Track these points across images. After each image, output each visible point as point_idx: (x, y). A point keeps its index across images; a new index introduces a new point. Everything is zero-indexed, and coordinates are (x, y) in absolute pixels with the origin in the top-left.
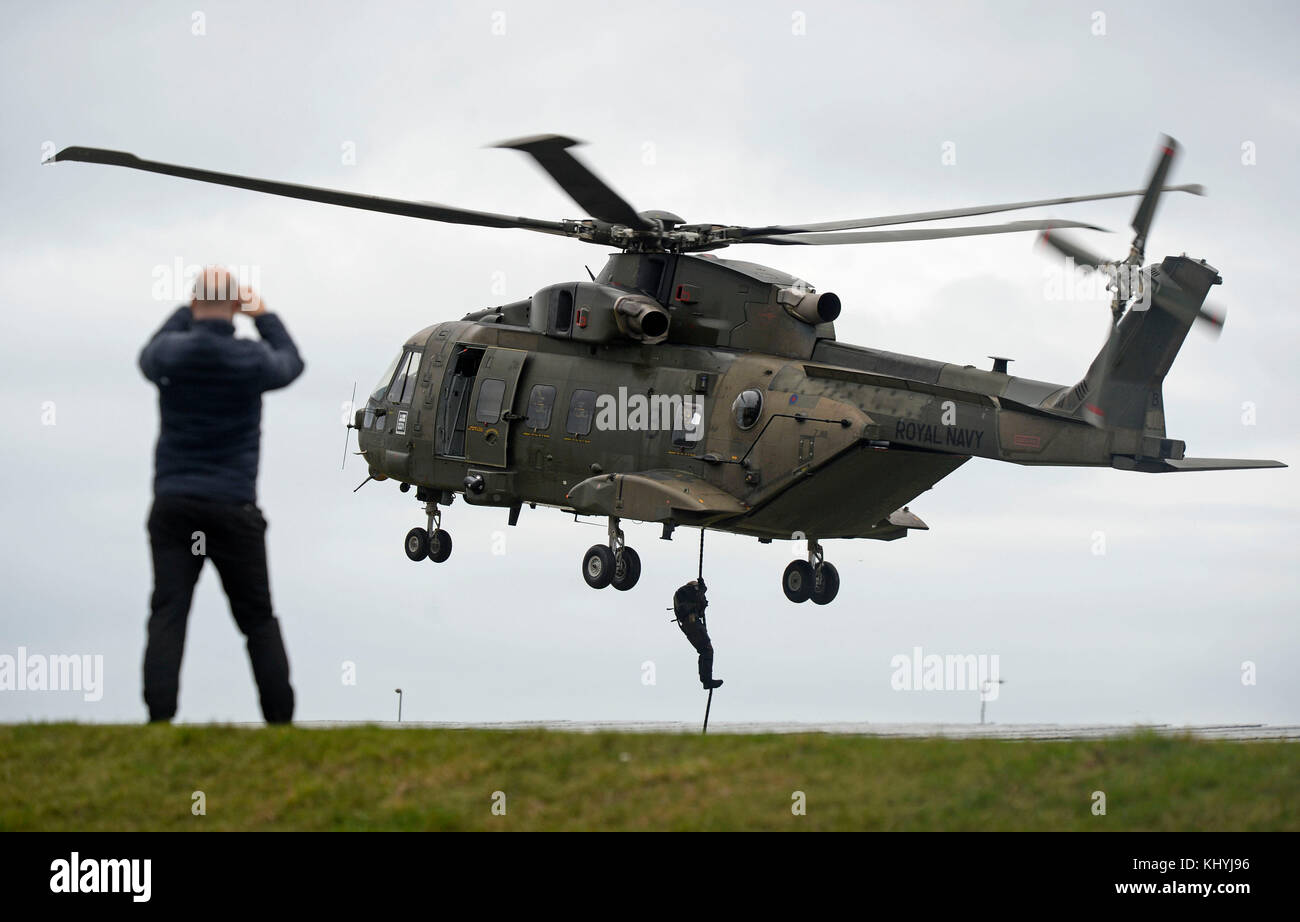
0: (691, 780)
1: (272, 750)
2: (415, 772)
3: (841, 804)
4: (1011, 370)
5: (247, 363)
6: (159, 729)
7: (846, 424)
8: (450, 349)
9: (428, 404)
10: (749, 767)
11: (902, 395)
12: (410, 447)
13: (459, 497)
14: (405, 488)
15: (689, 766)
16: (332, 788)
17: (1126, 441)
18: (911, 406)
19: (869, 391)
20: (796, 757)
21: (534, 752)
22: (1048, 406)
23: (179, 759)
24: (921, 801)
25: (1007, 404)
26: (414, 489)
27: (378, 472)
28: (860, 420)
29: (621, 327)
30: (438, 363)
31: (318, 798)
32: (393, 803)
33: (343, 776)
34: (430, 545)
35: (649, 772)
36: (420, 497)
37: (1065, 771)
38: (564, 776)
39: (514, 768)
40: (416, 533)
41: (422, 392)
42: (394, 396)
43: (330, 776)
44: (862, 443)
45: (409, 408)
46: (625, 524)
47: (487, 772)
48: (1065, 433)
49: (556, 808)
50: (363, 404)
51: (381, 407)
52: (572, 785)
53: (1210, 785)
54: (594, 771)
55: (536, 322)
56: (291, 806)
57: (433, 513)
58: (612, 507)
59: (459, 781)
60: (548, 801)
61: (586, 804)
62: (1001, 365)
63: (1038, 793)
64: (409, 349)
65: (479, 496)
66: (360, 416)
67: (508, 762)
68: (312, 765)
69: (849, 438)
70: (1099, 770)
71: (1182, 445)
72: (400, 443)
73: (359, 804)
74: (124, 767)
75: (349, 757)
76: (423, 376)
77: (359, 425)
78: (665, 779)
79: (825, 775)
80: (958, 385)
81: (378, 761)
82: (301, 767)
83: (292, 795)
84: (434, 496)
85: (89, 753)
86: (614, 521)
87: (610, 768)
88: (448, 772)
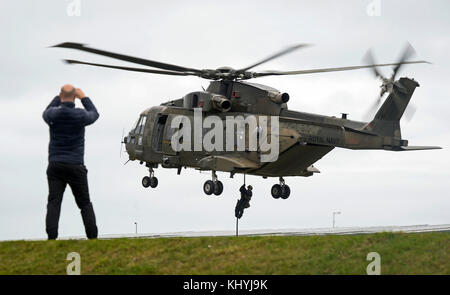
0: (232, 253)
1: (90, 248)
2: (139, 254)
3: (283, 260)
4: (348, 118)
5: (79, 116)
6: (52, 242)
7: (292, 137)
8: (156, 115)
9: (149, 134)
10: (251, 248)
11: (311, 126)
12: (143, 149)
13: (160, 166)
14: (141, 163)
15: (231, 249)
16: (111, 260)
17: (388, 140)
18: (314, 131)
19: (300, 126)
20: (267, 244)
21: (179, 245)
22: (361, 129)
23: (58, 252)
24: (310, 257)
25: (347, 129)
26: (145, 163)
27: (132, 158)
28: (297, 136)
29: (215, 106)
30: (152, 120)
31: (106, 264)
32: (132, 264)
33: (114, 256)
34: (150, 182)
35: (217, 251)
36: (147, 166)
37: (359, 246)
38: (189, 253)
39: (172, 251)
40: (146, 178)
41: (147, 130)
42: (138, 132)
43: (110, 256)
44: (298, 143)
45: (143, 135)
46: (217, 173)
47: (162, 253)
48: (367, 138)
49: (187, 264)
50: (127, 135)
51: (133, 136)
52: (192, 256)
53: (408, 249)
54: (199, 252)
55: (185, 105)
56: (97, 267)
57: (151, 171)
58: (213, 167)
59: (153, 256)
60: (184, 262)
61: (197, 263)
62: (344, 116)
63: (350, 254)
64: (142, 116)
65: (167, 165)
66: (126, 139)
67: (170, 249)
68: (104, 252)
69: (294, 142)
70: (370, 245)
71: (407, 142)
72: (139, 148)
73: (120, 265)
74: (40, 256)
75: (116, 249)
76: (147, 125)
77: (125, 142)
78: (223, 253)
79: (277, 250)
80: (330, 123)
81: (126, 250)
82: (100, 253)
83: (97, 263)
84: (151, 165)
85: (28, 251)
86: (214, 172)
87: (205, 250)
88: (150, 253)
